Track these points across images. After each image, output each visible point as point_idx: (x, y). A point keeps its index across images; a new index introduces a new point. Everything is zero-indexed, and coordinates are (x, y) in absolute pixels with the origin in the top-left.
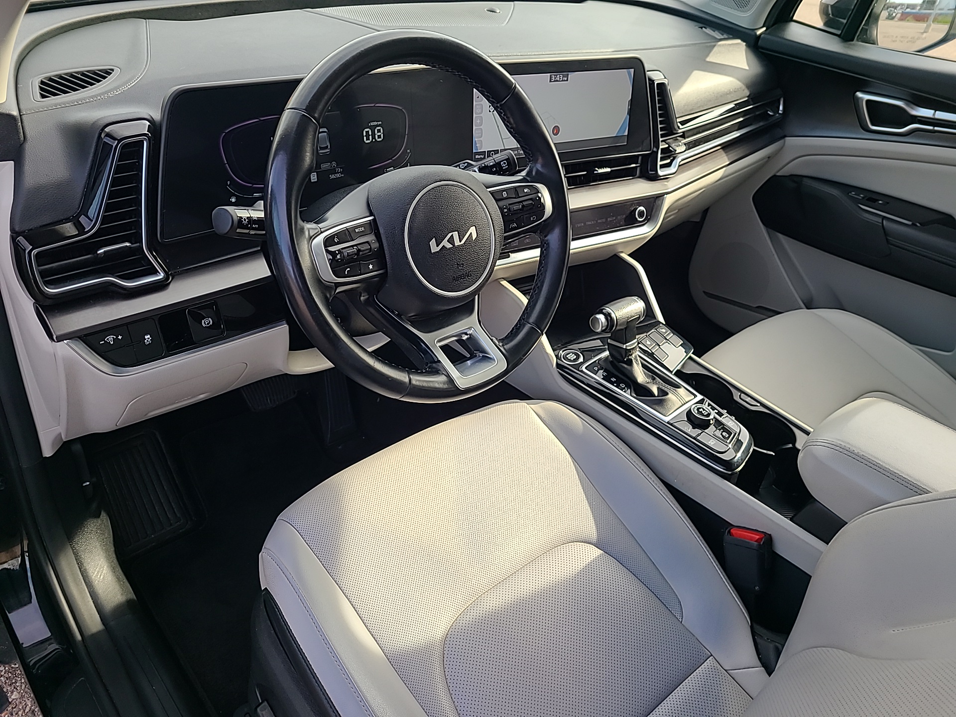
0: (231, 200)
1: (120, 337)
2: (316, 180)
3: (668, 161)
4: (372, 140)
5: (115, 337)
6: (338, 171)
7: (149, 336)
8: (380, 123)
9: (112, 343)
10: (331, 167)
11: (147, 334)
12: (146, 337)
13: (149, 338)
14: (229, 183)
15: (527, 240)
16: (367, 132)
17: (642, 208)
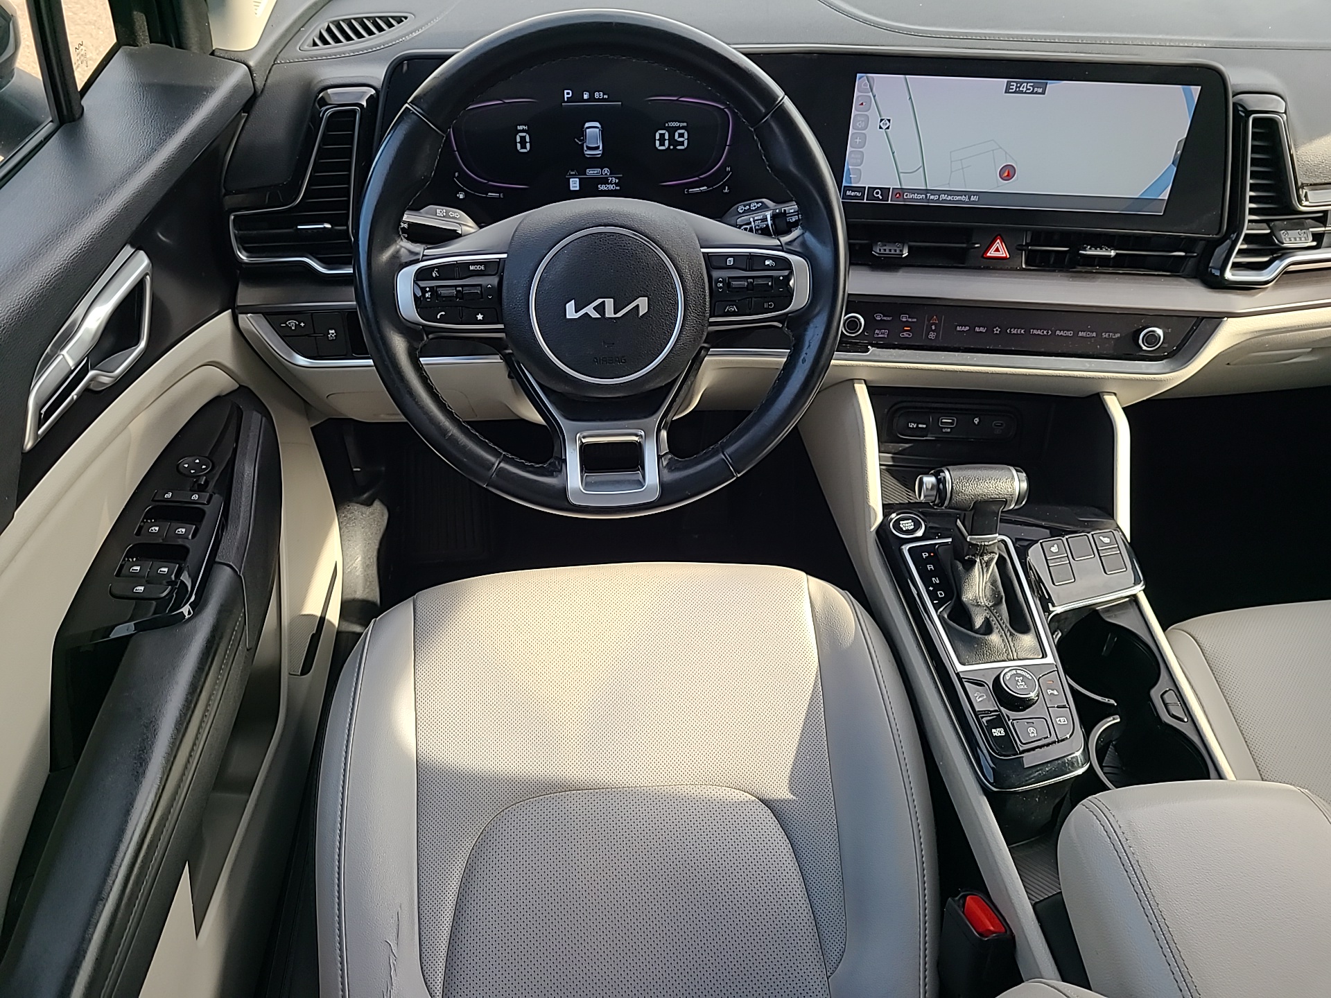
0: (458, 195)
1: (302, 324)
2: (578, 189)
3: (1266, 259)
4: (669, 147)
5: (297, 323)
6: (611, 181)
7: (333, 331)
8: (685, 124)
9: (293, 328)
10: (602, 174)
11: (332, 329)
12: (330, 332)
13: (333, 334)
14: (457, 174)
15: (904, 333)
16: (662, 136)
17: (1160, 332)
